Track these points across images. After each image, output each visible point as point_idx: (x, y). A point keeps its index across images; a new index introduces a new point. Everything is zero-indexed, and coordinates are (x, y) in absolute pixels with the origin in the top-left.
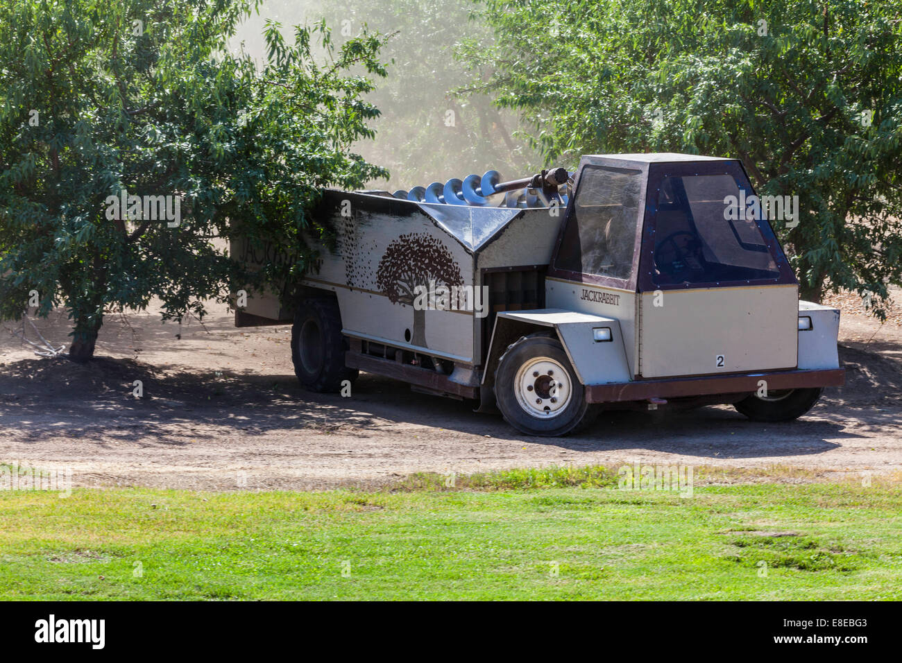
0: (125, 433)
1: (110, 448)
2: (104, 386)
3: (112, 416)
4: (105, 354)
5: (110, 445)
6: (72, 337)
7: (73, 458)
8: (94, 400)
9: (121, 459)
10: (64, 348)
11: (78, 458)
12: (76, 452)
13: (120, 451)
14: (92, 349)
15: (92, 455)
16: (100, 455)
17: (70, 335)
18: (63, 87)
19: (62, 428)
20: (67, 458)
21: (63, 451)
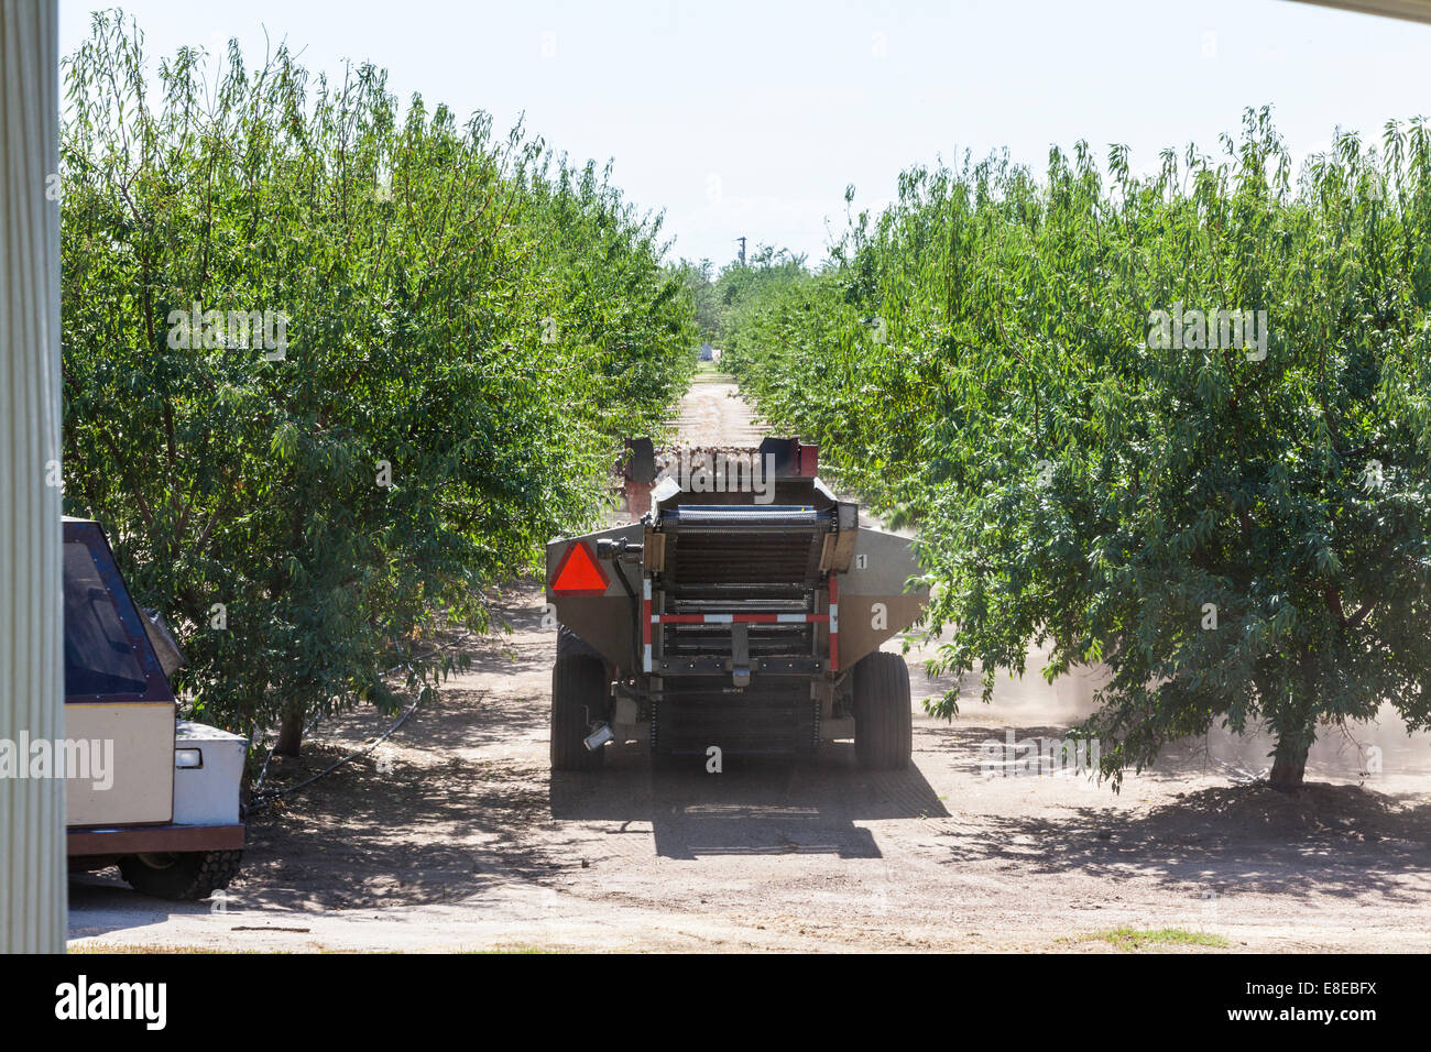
0: (1338, 886)
1: (1317, 907)
2: (1317, 823)
3: (1325, 863)
4: (1321, 779)
5: (1317, 904)
6: (1273, 758)
7: (1265, 921)
8: (1302, 842)
9: (1330, 921)
10: (1265, 770)
11: (1271, 921)
12: (1271, 913)
13: (1328, 911)
14: (1301, 772)
15: (1291, 916)
16: (1303, 916)
17: (1270, 755)
18: (1253, 422)
19: (1255, 880)
20: (1258, 921)
21: (1253, 911)
